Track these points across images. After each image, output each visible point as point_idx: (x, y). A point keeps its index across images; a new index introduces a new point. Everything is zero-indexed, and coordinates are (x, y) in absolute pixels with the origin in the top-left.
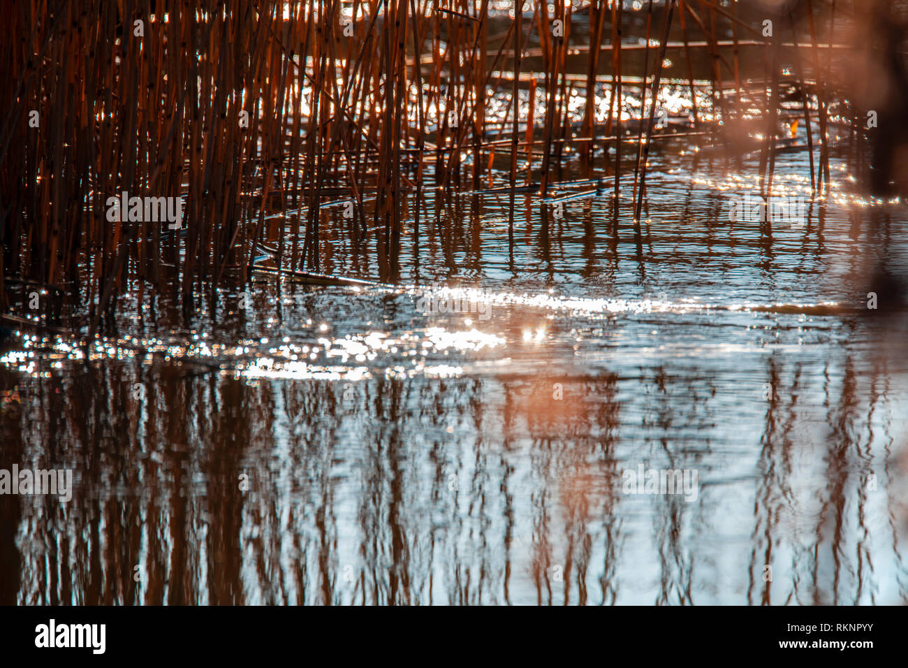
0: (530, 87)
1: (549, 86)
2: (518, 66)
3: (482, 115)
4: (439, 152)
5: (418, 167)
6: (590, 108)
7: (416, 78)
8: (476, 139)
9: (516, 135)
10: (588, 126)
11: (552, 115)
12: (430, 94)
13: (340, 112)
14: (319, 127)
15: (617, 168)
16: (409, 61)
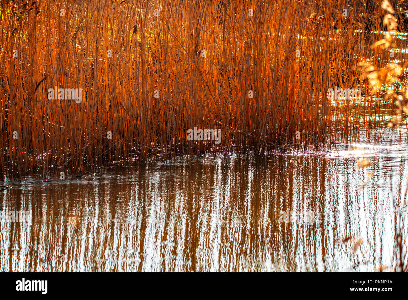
0: (367, 116)
1: (369, 116)
2: (364, 112)
3: (360, 119)
4: (354, 125)
5: (350, 127)
6: (375, 119)
7: (350, 114)
8: (359, 123)
9: (364, 122)
10: (375, 121)
11: (370, 120)
12: (352, 117)
13: (339, 119)
14: (337, 121)
15: (379, 127)
16: (349, 112)
